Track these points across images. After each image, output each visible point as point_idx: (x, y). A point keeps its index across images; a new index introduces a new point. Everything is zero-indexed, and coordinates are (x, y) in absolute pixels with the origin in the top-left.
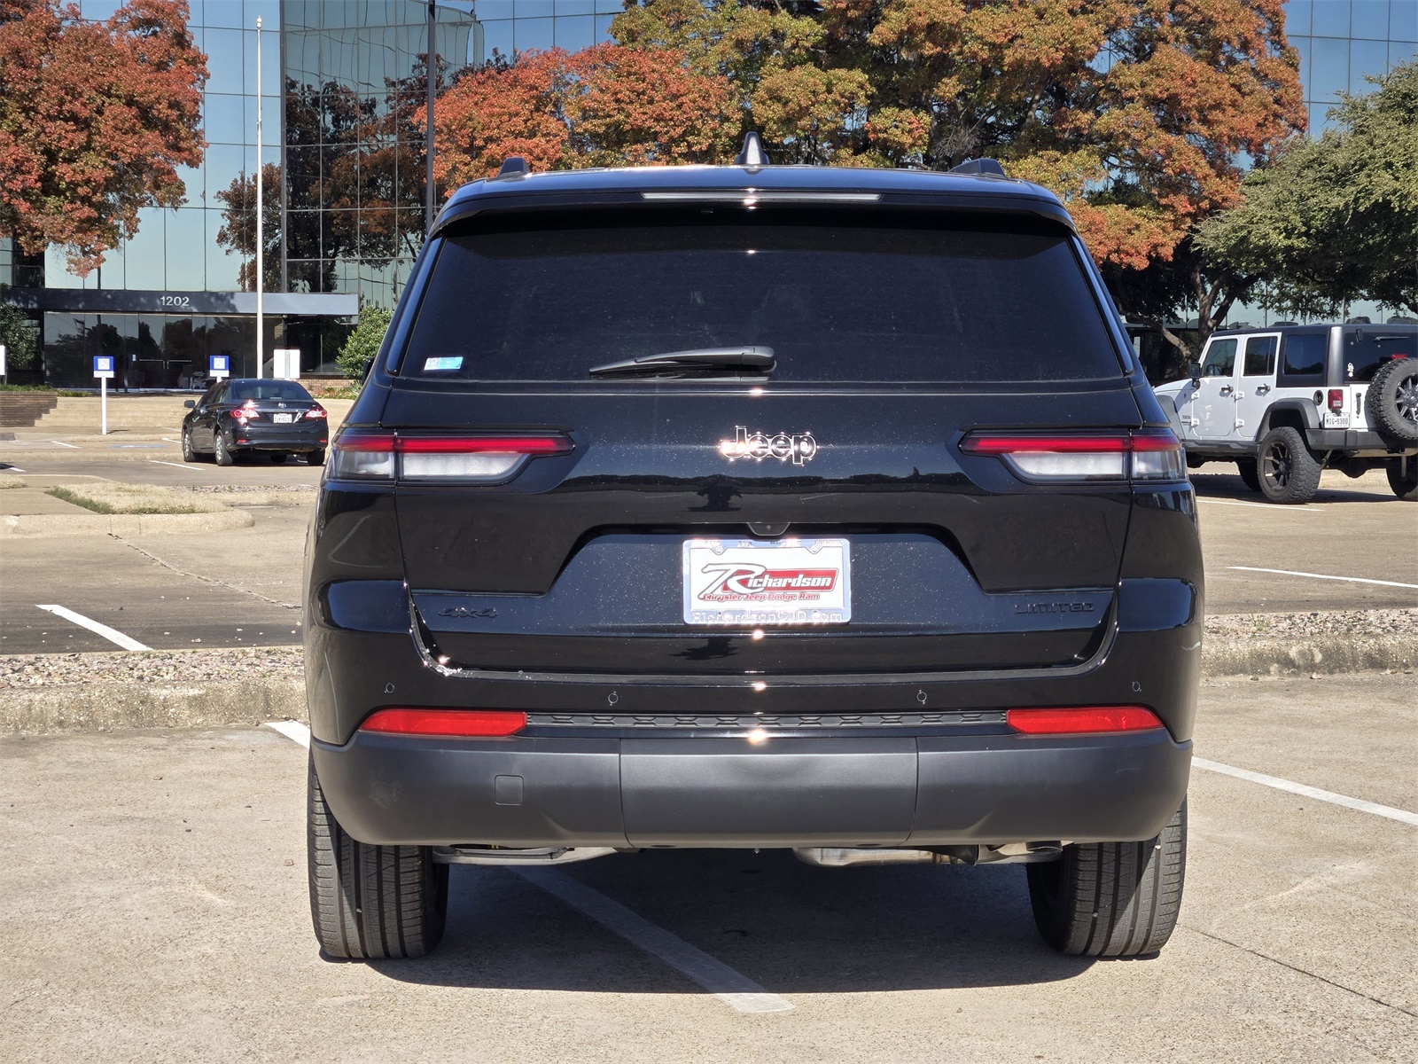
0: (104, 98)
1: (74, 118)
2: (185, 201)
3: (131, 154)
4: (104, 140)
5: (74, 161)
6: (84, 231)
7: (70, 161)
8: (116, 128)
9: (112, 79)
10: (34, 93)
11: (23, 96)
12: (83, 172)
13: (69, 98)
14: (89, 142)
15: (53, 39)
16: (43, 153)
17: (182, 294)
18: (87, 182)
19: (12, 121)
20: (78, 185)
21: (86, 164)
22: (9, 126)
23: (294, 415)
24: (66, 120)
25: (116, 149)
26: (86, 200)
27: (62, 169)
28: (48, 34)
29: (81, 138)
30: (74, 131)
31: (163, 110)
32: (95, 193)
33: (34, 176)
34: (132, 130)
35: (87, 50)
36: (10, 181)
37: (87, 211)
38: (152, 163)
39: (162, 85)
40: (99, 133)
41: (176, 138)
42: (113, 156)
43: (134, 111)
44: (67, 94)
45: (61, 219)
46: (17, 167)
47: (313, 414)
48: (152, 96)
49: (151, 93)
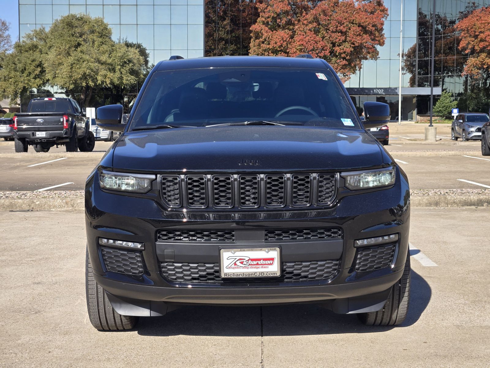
0: (352, 24)
1: (341, 32)
2: (379, 57)
3: (359, 42)
4: (350, 38)
5: (341, 46)
6: (344, 69)
7: (339, 46)
8: (354, 34)
9: (354, 18)
10: (328, 24)
11: (326, 25)
12: (343, 49)
13: (340, 25)
14: (346, 39)
15: (337, 6)
16: (331, 43)
17: (381, 89)
18: (345, 52)
19: (322, 33)
20: (341, 54)
21: (344, 47)
22: (321, 35)
23: (377, 128)
24: (339, 32)
25: (354, 41)
26: (344, 58)
27: (337, 49)
28: (335, 4)
29: (343, 38)
30: (341, 36)
31: (370, 28)
32: (347, 56)
33: (328, 51)
34: (359, 35)
35: (347, 9)
36: (320, 53)
37: (344, 62)
38: (366, 45)
39: (370, 19)
40: (349, 37)
41: (374, 37)
42: (354, 44)
43: (360, 28)
44: (339, 24)
45: (336, 65)
46: (322, 48)
47: (384, 128)
48: (367, 23)
49: (366, 22)
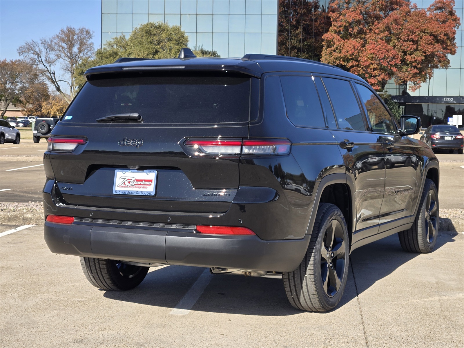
0: (423, 34)
1: (413, 41)
2: (450, 66)
3: (430, 51)
4: (422, 47)
5: (412, 54)
6: (414, 77)
7: (410, 55)
8: (426, 43)
9: (426, 27)
10: (400, 33)
11: (397, 34)
12: (414, 58)
13: (411, 34)
14: (417, 48)
15: (408, 15)
16: (402, 52)
17: (451, 97)
18: (416, 61)
19: (393, 42)
20: (413, 62)
21: (416, 55)
22: (392, 44)
23: (452, 137)
24: (410, 41)
25: (425, 50)
26: (415, 67)
27: (408, 58)
28: (407, 14)
29: (415, 47)
30: (412, 45)
31: (442, 37)
32: (418, 64)
33: (399, 60)
34: (431, 44)
35: (419, 18)
36: (391, 61)
37: (416, 71)
38: (437, 54)
39: (442, 28)
40: (420, 45)
41: (446, 46)
42: (425, 53)
43: (432, 37)
44: (410, 33)
45: (407, 73)
46: (394, 57)
47: (459, 137)
48: (439, 32)
49: (438, 31)
